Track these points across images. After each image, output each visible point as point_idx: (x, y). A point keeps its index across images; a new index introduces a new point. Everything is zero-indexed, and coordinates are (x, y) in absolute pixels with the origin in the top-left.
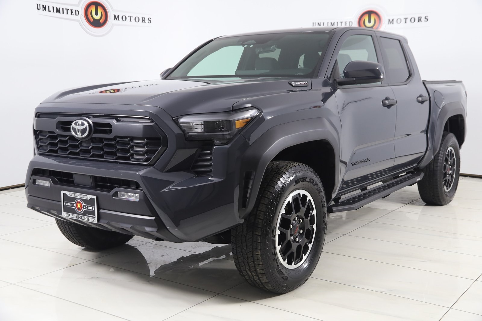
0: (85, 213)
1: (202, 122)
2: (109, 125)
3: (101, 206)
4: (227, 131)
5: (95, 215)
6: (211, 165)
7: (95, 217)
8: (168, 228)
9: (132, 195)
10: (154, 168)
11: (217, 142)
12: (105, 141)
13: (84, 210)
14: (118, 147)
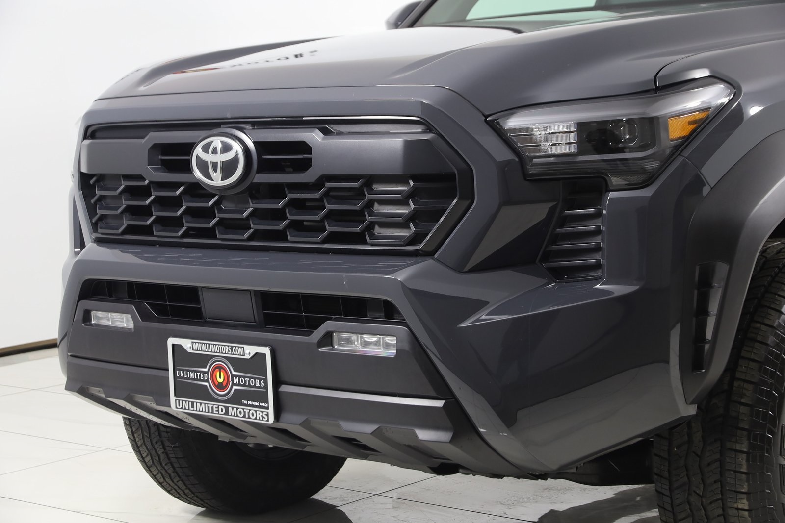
0: (237, 399)
1: (569, 126)
2: (304, 147)
3: (284, 376)
4: (643, 148)
5: (267, 402)
6: (597, 249)
7: (267, 408)
8: (482, 430)
9: (374, 339)
10: (437, 260)
11: (615, 181)
12: (290, 192)
13: (235, 387)
14: (328, 207)
